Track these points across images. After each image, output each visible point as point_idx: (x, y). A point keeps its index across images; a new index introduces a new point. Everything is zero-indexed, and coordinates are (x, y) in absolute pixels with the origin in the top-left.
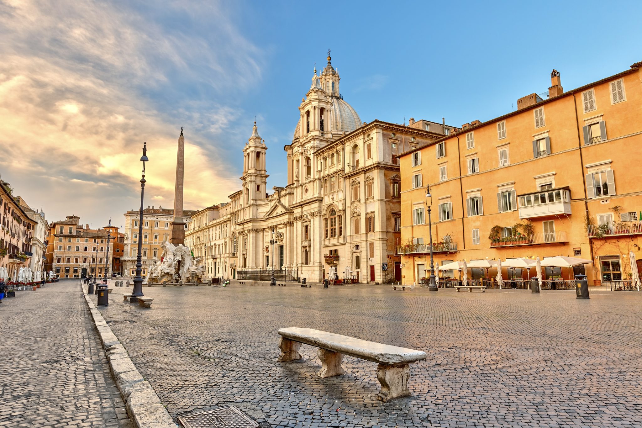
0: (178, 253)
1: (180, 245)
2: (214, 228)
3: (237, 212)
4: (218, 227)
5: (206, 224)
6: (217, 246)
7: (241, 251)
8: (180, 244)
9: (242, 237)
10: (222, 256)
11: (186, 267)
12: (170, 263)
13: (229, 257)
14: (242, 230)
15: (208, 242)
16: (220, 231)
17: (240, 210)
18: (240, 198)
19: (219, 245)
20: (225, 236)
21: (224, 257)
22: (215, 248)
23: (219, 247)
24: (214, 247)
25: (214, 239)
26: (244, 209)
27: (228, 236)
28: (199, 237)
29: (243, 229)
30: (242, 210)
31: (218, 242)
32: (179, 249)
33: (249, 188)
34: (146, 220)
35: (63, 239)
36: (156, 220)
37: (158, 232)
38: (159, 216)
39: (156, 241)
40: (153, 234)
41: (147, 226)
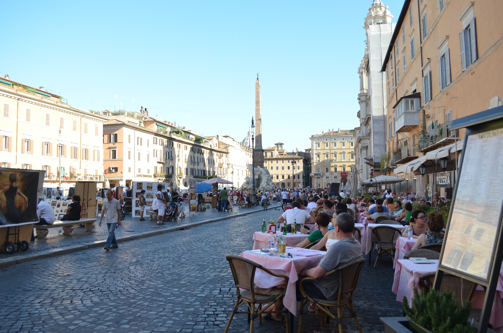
0: (257, 173)
32: (257, 170)
34: (326, 141)
35: (267, 162)
36: (334, 141)
37: (336, 151)
38: (336, 138)
39: (335, 159)
40: (333, 153)
41: (327, 147)
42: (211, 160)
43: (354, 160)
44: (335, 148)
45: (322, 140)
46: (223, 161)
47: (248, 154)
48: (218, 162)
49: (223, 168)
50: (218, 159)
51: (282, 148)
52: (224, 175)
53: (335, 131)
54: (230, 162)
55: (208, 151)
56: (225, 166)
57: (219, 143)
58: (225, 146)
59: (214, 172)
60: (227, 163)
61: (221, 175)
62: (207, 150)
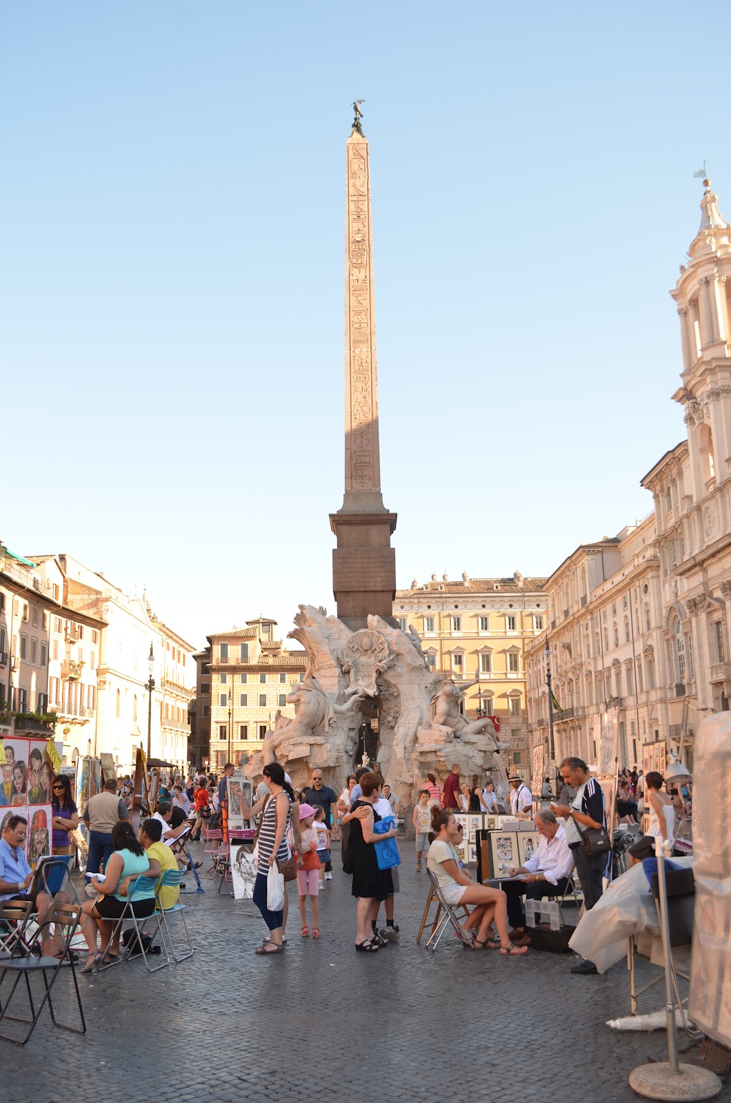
0: (364, 659)
1: (373, 619)
2: (609, 607)
3: (675, 529)
4: (619, 601)
5: (584, 599)
6: (624, 668)
7: (708, 671)
8: (370, 617)
9: (703, 616)
10: (643, 698)
11: (403, 730)
12: (312, 708)
13: (663, 701)
14: (701, 590)
15: (595, 658)
16: (628, 613)
17: (687, 516)
18: (680, 473)
19: (629, 661)
20: (643, 628)
21: (647, 704)
22: (618, 674)
23: (629, 670)
24: (613, 671)
25: (612, 645)
26: (698, 508)
27: (653, 625)
28: (568, 647)
29: (705, 584)
30: (695, 513)
31: (624, 654)
32: (366, 641)
33: (711, 422)
34: (427, 612)
35: (229, 677)
36: (454, 612)
37: (461, 644)
38: (462, 600)
39: (458, 672)
40: (449, 653)
41: (432, 630)
42: (34, 644)
43: (521, 676)
44: (456, 634)
45: (416, 607)
46: (81, 657)
47: (168, 644)
48: (62, 656)
49: (79, 685)
50: (63, 646)
51: (271, 637)
52: (82, 713)
53: (450, 579)
54: (108, 662)
55: (22, 602)
56: (88, 677)
57: (66, 587)
58: (93, 597)
59: (43, 699)
60: (96, 667)
61: (69, 712)
62: (17, 598)
